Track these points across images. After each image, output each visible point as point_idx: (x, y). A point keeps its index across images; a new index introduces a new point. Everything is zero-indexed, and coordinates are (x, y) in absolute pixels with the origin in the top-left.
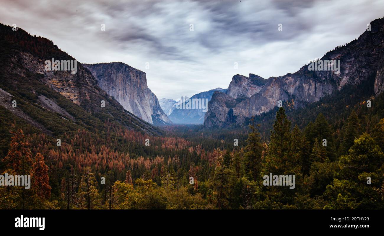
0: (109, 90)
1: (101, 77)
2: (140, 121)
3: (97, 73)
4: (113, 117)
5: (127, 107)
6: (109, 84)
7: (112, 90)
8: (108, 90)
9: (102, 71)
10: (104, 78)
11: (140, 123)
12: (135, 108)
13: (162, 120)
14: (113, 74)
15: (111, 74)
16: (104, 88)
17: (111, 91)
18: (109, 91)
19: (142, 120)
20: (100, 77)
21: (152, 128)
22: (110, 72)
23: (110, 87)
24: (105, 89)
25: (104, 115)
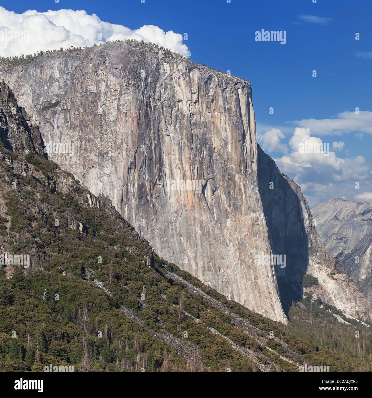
0: (87, 165)
1: (54, 113)
2: (227, 312)
3: (39, 96)
4: (107, 291)
5: (167, 242)
6: (88, 140)
7: (101, 166)
8: (81, 170)
9: (60, 87)
10: (65, 118)
11: (228, 320)
12: (199, 247)
13: (328, 307)
14: (106, 95)
15: (97, 94)
16: (67, 162)
17: (94, 172)
18: (87, 172)
19: (237, 305)
20: (50, 112)
21: (282, 342)
22: (93, 88)
23: (93, 157)
24: (71, 165)
25: (65, 284)
